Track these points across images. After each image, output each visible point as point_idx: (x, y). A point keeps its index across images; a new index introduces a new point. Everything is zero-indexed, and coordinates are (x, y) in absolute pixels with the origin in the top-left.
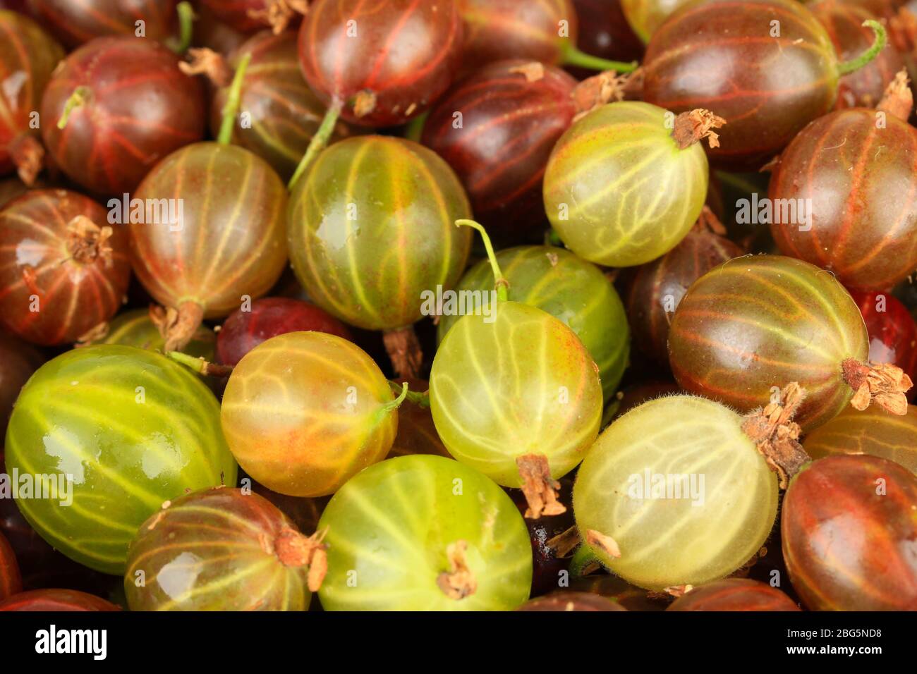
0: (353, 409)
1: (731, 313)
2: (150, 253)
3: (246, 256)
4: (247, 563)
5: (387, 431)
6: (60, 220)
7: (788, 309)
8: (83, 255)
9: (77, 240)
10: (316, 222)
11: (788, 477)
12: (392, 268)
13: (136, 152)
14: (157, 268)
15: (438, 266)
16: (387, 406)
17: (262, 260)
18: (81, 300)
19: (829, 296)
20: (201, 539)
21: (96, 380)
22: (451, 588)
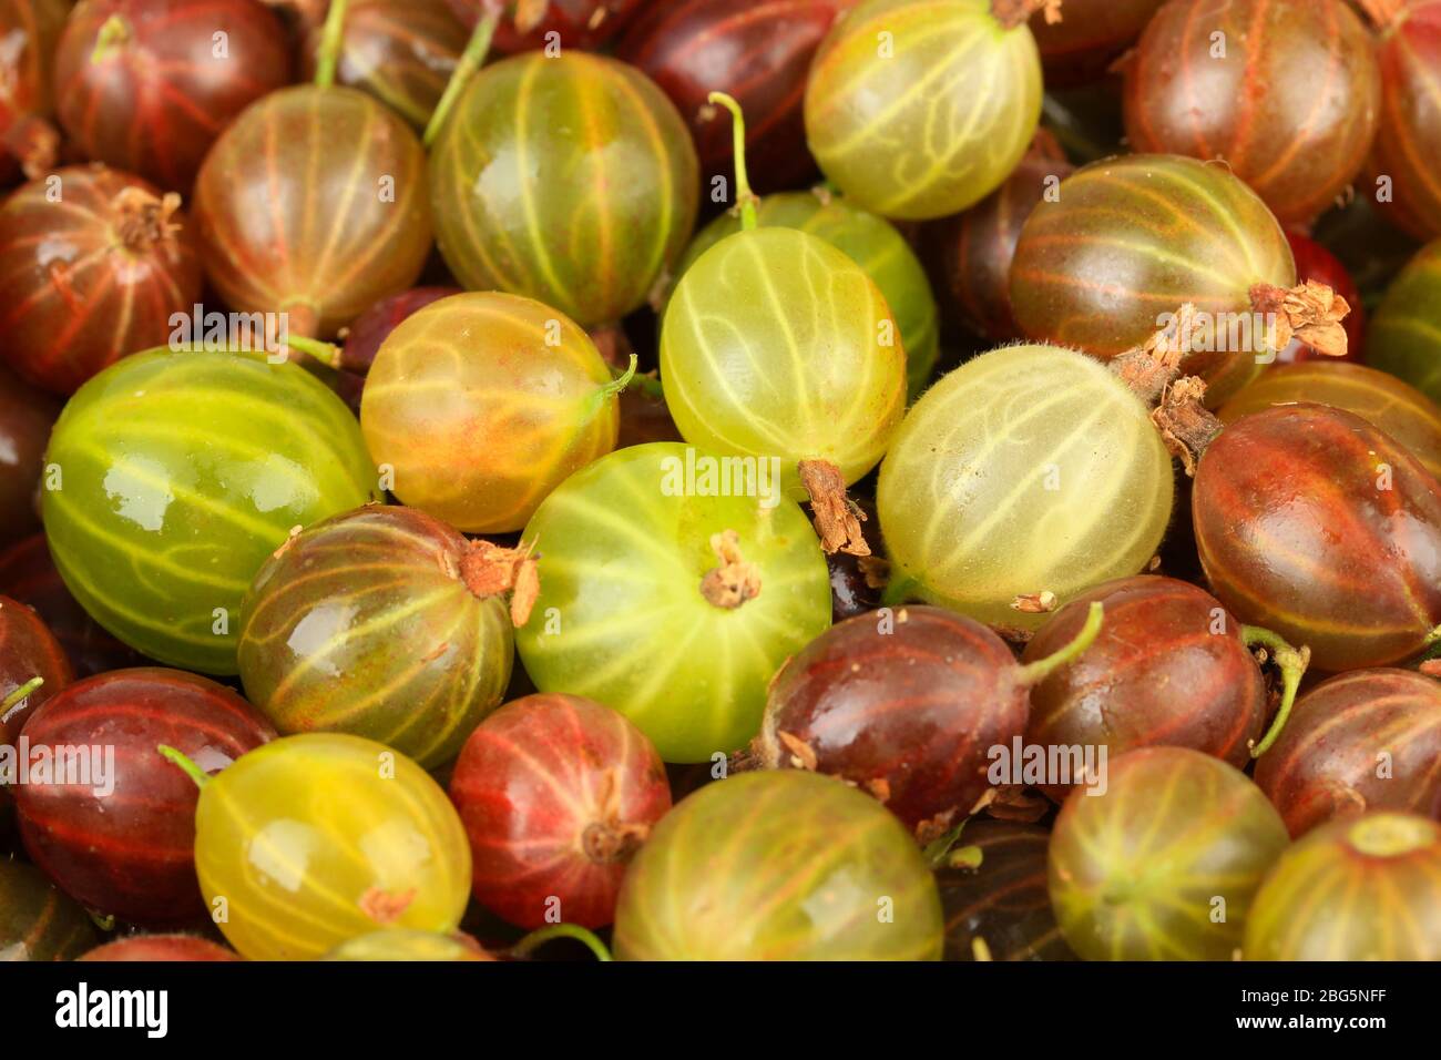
0: (557, 387)
1: (1083, 233)
2: (236, 237)
3: (377, 231)
4: (421, 593)
5: (604, 427)
6: (100, 196)
7: (1162, 218)
8: (139, 238)
9: (130, 216)
10: (475, 167)
11: (1196, 456)
12: (588, 224)
13: (200, 115)
14: (247, 258)
15: (655, 221)
16: (605, 390)
17: (400, 238)
18: (137, 309)
19: (1224, 196)
20: (354, 561)
21: (169, 385)
22: (724, 587)
